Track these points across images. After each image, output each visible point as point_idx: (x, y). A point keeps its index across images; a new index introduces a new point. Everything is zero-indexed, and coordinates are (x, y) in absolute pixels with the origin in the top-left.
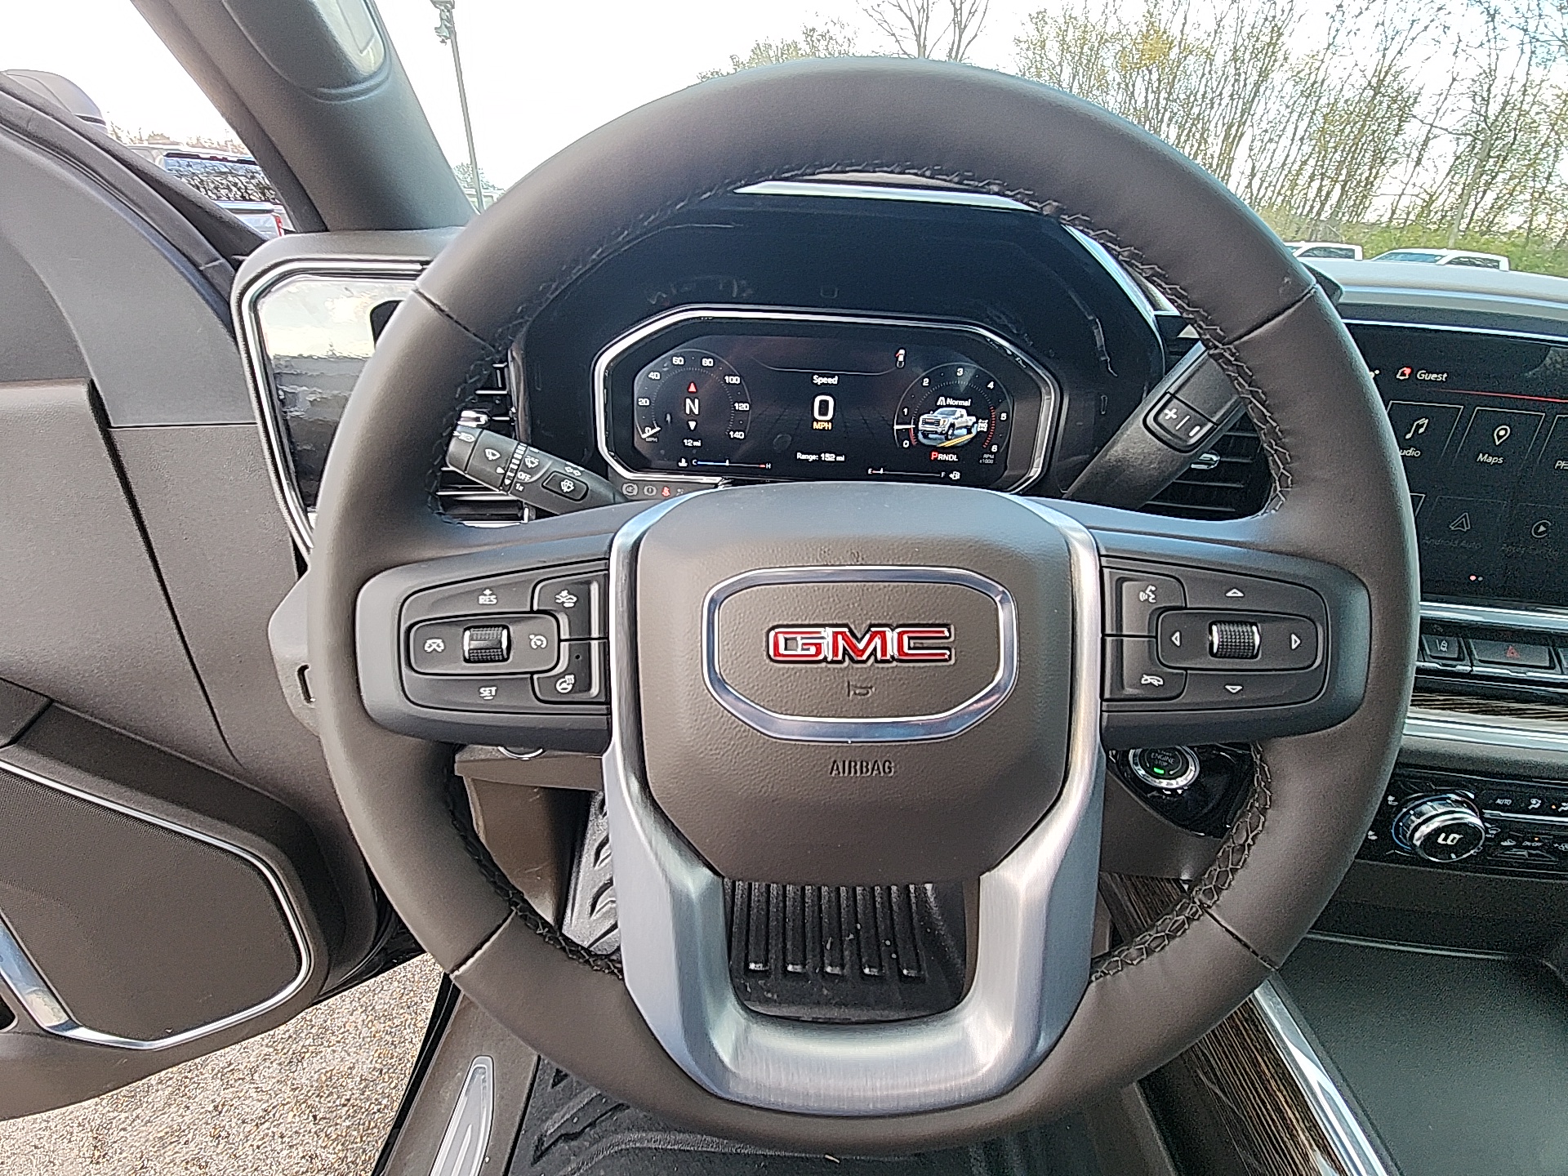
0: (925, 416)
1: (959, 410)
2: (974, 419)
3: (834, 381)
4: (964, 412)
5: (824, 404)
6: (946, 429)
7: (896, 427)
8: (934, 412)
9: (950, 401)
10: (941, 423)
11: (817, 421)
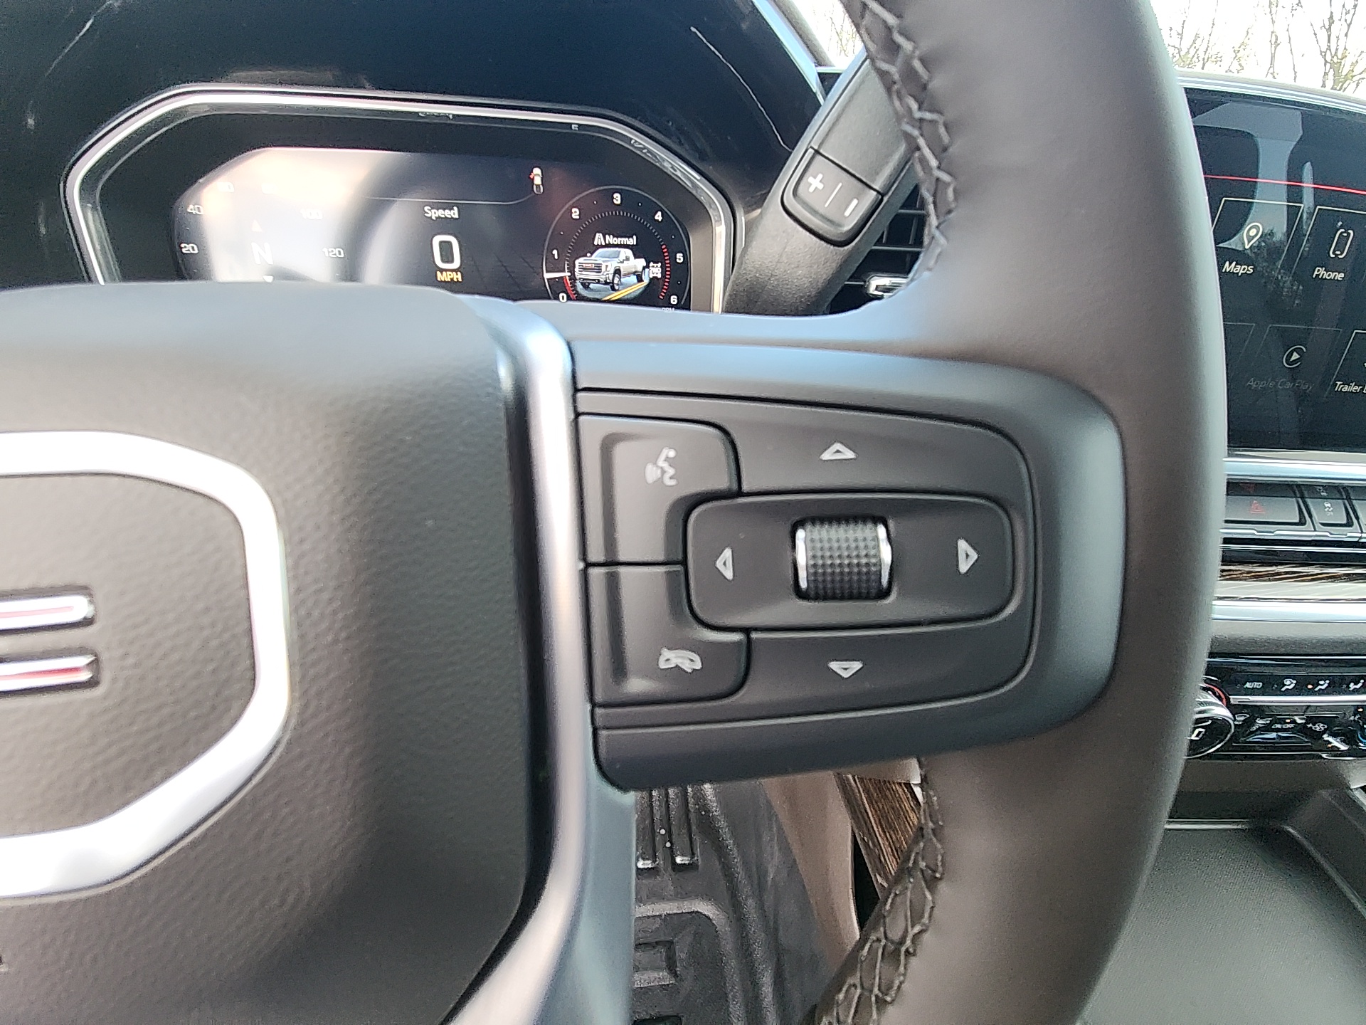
0: (581, 260)
1: (622, 250)
2: (642, 262)
3: (454, 213)
4: (629, 253)
5: (446, 247)
6: (611, 277)
7: (547, 276)
8: (592, 254)
9: (611, 239)
10: (603, 268)
11: (442, 271)
